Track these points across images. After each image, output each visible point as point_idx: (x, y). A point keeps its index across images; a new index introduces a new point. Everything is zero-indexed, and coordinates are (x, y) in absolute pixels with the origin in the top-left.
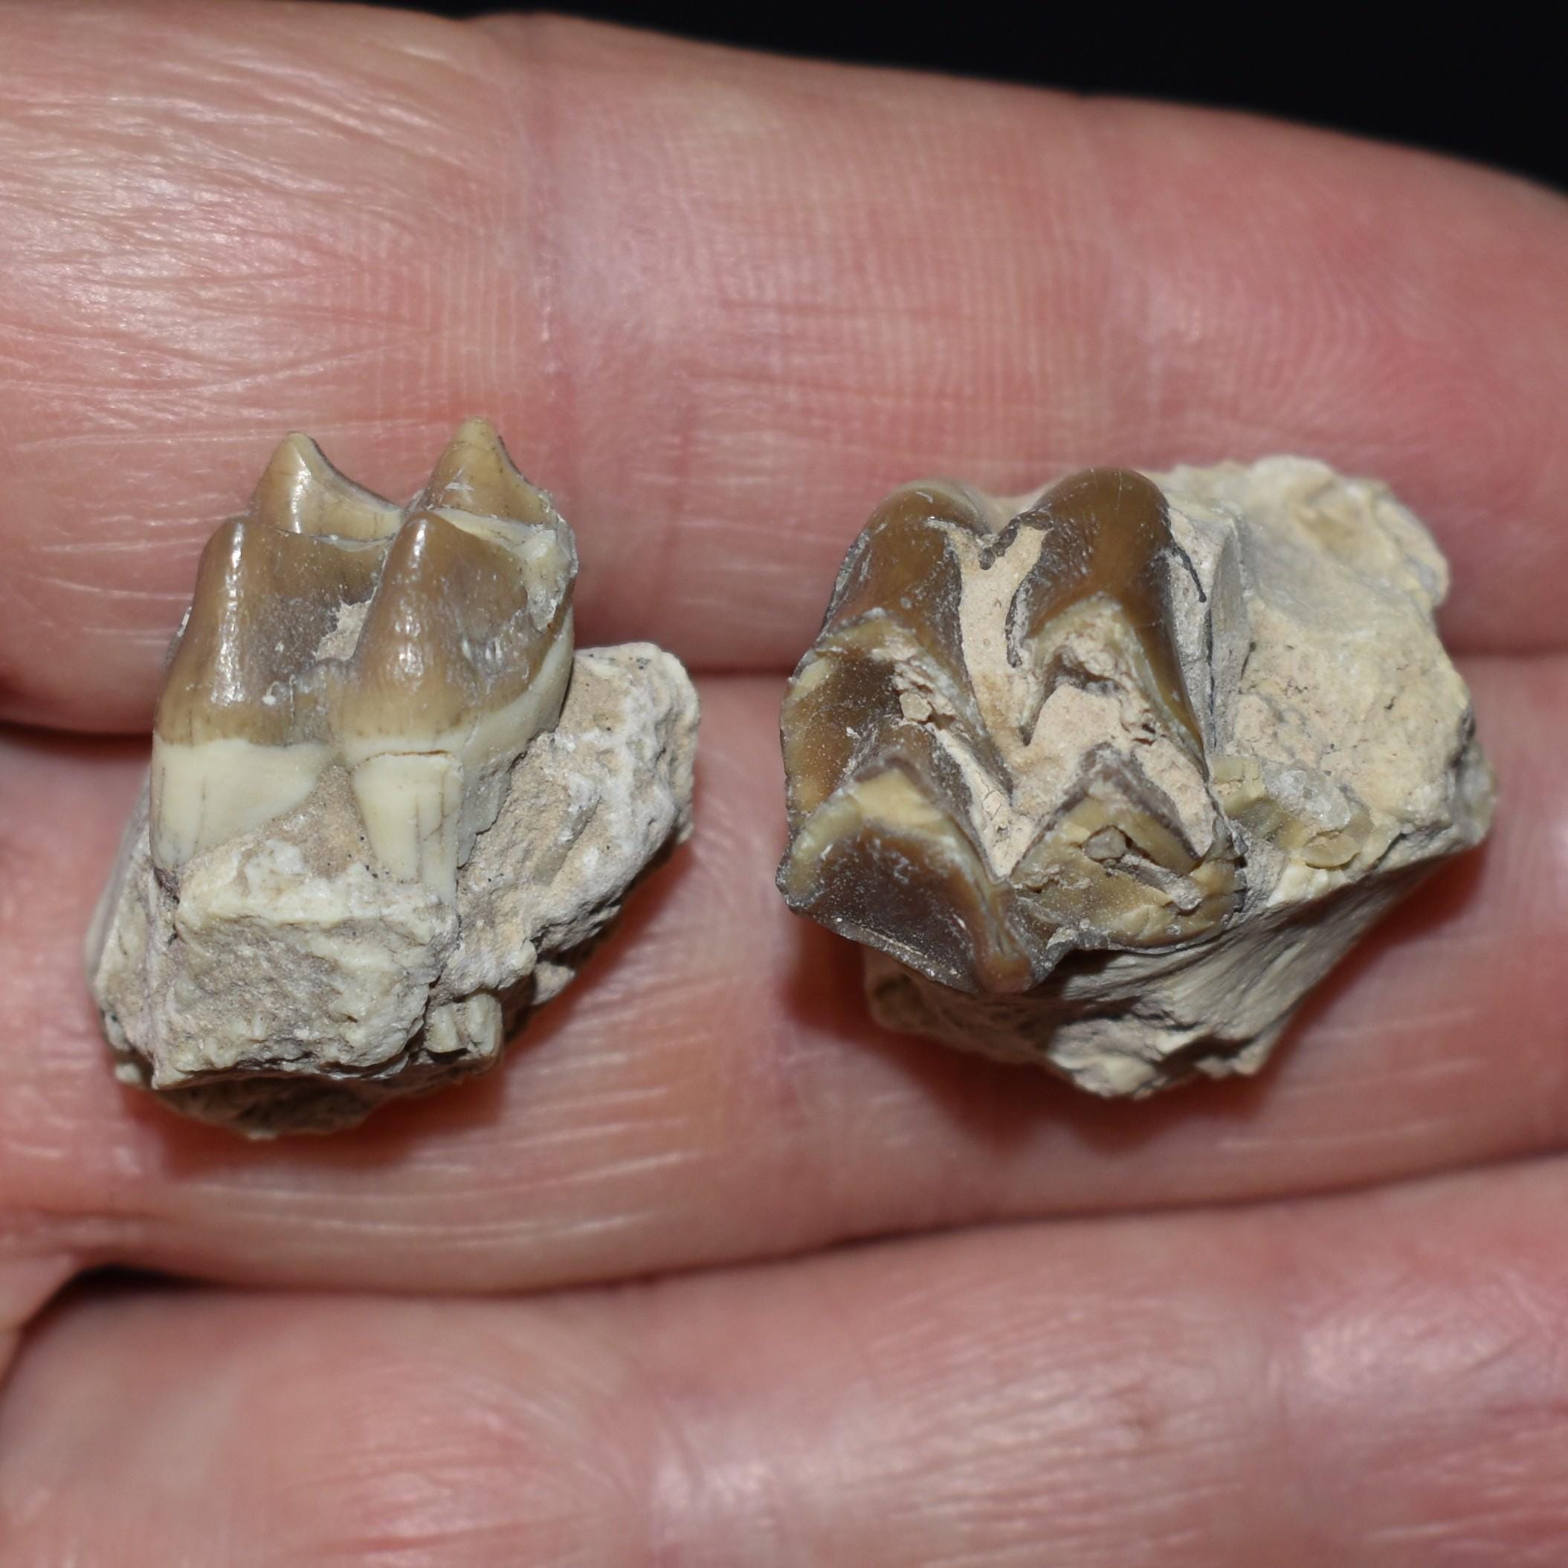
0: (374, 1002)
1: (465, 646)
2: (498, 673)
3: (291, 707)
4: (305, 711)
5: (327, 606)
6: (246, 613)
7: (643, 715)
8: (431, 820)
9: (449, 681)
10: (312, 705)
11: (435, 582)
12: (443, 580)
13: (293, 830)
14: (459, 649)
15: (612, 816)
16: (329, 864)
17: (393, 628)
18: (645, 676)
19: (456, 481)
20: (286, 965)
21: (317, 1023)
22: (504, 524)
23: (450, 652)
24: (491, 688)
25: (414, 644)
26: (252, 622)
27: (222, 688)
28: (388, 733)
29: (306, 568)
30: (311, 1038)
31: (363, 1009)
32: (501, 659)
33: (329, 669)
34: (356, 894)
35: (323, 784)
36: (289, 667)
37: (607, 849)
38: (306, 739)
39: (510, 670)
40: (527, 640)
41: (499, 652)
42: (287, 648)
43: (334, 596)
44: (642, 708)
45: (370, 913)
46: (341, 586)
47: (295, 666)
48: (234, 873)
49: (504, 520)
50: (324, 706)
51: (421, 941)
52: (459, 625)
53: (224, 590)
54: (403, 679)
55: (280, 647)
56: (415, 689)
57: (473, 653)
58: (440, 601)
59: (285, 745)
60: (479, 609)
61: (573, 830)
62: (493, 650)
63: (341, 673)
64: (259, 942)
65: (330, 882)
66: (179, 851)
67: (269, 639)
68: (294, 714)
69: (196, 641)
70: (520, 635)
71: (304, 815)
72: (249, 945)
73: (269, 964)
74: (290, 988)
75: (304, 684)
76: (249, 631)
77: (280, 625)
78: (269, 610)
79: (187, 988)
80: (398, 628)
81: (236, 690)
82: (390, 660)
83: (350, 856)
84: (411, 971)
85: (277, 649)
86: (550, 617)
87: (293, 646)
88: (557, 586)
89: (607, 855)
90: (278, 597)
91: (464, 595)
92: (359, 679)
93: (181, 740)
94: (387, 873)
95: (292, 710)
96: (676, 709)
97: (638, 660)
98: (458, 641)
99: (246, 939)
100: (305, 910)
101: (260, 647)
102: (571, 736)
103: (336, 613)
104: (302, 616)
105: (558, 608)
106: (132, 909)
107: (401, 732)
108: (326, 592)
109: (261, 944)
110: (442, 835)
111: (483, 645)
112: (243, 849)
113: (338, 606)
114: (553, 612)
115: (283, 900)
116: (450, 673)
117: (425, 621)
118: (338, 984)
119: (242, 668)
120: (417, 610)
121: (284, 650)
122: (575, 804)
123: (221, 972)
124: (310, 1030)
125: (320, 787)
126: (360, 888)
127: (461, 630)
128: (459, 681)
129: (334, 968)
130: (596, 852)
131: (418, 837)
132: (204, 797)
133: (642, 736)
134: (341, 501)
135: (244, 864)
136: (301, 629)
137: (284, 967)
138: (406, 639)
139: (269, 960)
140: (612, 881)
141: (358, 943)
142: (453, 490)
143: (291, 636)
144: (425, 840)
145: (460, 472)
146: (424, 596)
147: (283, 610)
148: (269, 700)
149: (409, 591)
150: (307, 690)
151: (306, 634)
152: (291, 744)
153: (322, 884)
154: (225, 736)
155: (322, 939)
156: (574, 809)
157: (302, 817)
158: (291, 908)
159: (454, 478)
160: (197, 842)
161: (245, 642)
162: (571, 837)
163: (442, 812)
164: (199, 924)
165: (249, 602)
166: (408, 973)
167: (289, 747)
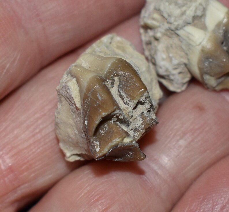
0: (171, 10)
2: (204, 62)
7: (177, 80)
13: (202, 18)
16: (195, 19)
31: (171, 7)
40: (204, 70)
45: (184, 18)
48: (203, 5)
57: (209, 61)
70: (206, 70)
71: (203, 21)
83: (194, 22)
84: (171, 18)
86: (204, 76)
89: (163, 59)
91: (218, 66)
100: (191, 10)
102: (183, 67)
110: (187, 37)
111: (209, 63)
112: (205, 9)
116: (209, 55)
122: (174, 60)
126: (188, 19)
127: (214, 62)
128: (207, 56)
129: (180, 7)
133: (174, 77)
135: (203, 7)
144: (188, 34)
155: (186, 9)
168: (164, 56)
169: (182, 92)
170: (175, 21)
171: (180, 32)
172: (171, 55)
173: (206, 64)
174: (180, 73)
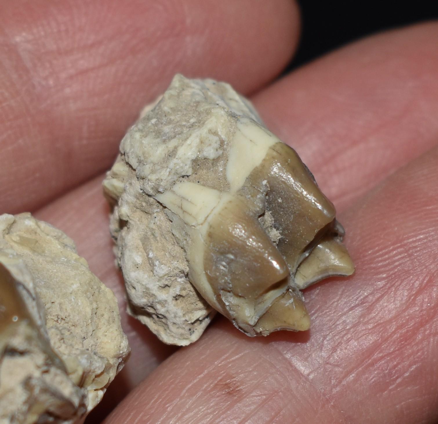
0: (144, 147)
1: (232, 257)
2: (216, 262)
3: (257, 188)
4: (252, 191)
5: (284, 230)
6: (299, 196)
7: (173, 315)
8: (187, 206)
9: (224, 241)
10: (252, 195)
11: (260, 261)
12: (259, 265)
13: (219, 164)
14: (232, 254)
15: (146, 276)
16: (198, 165)
17: (255, 236)
18: (186, 328)
19: (292, 303)
20: (178, 129)
21: (153, 127)
22: (265, 307)
23: (233, 250)
24: (212, 256)
25: (245, 239)
26: (295, 196)
27: (280, 169)
28: (223, 210)
29: (300, 230)
30: (150, 122)
31: (145, 142)
32: (219, 266)
33: (260, 208)
34: (181, 165)
35: (226, 183)
36: (272, 199)
37: (137, 266)
38: (244, 187)
39: (214, 267)
40: (220, 282)
41: (222, 268)
42: (278, 203)
43: (285, 235)
44: (175, 317)
45: (171, 165)
46: (287, 240)
47: (270, 201)
48: (220, 133)
49: (267, 308)
50: (249, 198)
51: (151, 174)
52: (240, 260)
53: (312, 194)
54: (236, 226)
55: (280, 200)
56: (230, 228)
57: (228, 258)
58: (252, 259)
59: (247, 179)
60: (241, 271)
61: (151, 258)
62: (224, 266)
63: (255, 211)
64: (192, 125)
65: (192, 160)
66: (241, 123)
67: (286, 198)
68: (254, 187)
69: (303, 175)
70: (223, 281)
71: (221, 171)
72: (194, 122)
73: (183, 124)
74: (171, 126)
75: (261, 197)
76: (292, 193)
77: (287, 206)
78: (295, 205)
79: (198, 98)
80: (254, 237)
81: (276, 173)
82: (246, 228)
83: (196, 174)
84: (144, 166)
85: (280, 198)
86: (223, 299)
87: (278, 206)
88: (232, 310)
89: (135, 265)
90: (297, 212)
91: (249, 269)
92: (248, 214)
93: (274, 146)
94: (181, 181)
95: (256, 187)
96: (168, 331)
97: (194, 331)
98: (236, 256)
99: (196, 122)
100: (189, 145)
101: (284, 193)
102: (182, 283)
103: (279, 231)
104: (286, 217)
105: (224, 304)
106: (242, 111)
107: (220, 214)
108: (288, 232)
109: (191, 126)
110: (179, 207)
111: (228, 264)
112: (226, 143)
113: (281, 234)
114: (224, 301)
115: (198, 140)
116: (226, 244)
117: (249, 248)
118: (158, 140)
119: (283, 182)
120: (254, 248)
121: (278, 201)
122: (158, 264)
123: (193, 110)
124: (153, 124)
125: (226, 182)
126: (182, 167)
127: (238, 259)
128: (222, 246)
129: (164, 141)
130: (139, 262)
131: (184, 198)
132: (251, 141)
133: (166, 309)
134: (318, 268)
135: (220, 139)
136: (281, 213)
137: (178, 128)
138: (248, 238)
139: (184, 125)
140: (126, 262)
141: (166, 155)
142: (290, 299)
143: (281, 208)
144: (181, 200)
145: (294, 307)
146: (257, 254)
147: (292, 211)
148: (265, 182)
149: (263, 250)
150: (258, 196)
151: (279, 214)
152: (246, 180)
153: (194, 157)
154: (264, 160)
155: (176, 144)
156: (157, 263)
157: (221, 170)
158: (193, 140)
159: (294, 303)
160: (239, 130)
161: (290, 189)
162: (149, 256)
163: (186, 212)
164: (213, 111)
165: (301, 200)
166: (144, 165)
167: (246, 179)
168: (139, 260)
169: (192, 345)
170: (153, 172)
171: (165, 198)
172: (151, 255)
173: (222, 267)
174: (177, 298)
